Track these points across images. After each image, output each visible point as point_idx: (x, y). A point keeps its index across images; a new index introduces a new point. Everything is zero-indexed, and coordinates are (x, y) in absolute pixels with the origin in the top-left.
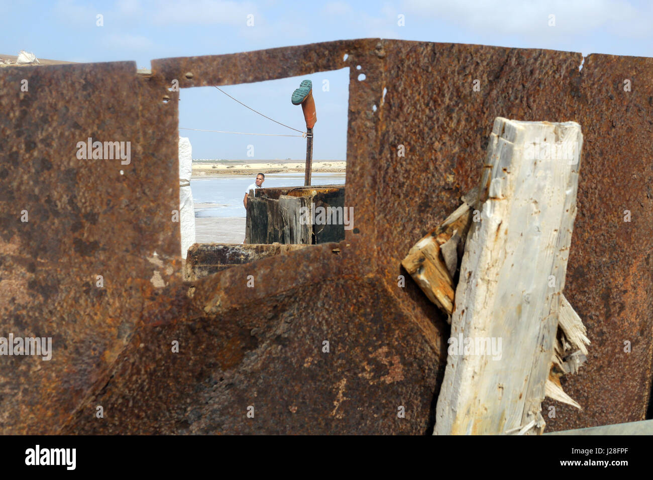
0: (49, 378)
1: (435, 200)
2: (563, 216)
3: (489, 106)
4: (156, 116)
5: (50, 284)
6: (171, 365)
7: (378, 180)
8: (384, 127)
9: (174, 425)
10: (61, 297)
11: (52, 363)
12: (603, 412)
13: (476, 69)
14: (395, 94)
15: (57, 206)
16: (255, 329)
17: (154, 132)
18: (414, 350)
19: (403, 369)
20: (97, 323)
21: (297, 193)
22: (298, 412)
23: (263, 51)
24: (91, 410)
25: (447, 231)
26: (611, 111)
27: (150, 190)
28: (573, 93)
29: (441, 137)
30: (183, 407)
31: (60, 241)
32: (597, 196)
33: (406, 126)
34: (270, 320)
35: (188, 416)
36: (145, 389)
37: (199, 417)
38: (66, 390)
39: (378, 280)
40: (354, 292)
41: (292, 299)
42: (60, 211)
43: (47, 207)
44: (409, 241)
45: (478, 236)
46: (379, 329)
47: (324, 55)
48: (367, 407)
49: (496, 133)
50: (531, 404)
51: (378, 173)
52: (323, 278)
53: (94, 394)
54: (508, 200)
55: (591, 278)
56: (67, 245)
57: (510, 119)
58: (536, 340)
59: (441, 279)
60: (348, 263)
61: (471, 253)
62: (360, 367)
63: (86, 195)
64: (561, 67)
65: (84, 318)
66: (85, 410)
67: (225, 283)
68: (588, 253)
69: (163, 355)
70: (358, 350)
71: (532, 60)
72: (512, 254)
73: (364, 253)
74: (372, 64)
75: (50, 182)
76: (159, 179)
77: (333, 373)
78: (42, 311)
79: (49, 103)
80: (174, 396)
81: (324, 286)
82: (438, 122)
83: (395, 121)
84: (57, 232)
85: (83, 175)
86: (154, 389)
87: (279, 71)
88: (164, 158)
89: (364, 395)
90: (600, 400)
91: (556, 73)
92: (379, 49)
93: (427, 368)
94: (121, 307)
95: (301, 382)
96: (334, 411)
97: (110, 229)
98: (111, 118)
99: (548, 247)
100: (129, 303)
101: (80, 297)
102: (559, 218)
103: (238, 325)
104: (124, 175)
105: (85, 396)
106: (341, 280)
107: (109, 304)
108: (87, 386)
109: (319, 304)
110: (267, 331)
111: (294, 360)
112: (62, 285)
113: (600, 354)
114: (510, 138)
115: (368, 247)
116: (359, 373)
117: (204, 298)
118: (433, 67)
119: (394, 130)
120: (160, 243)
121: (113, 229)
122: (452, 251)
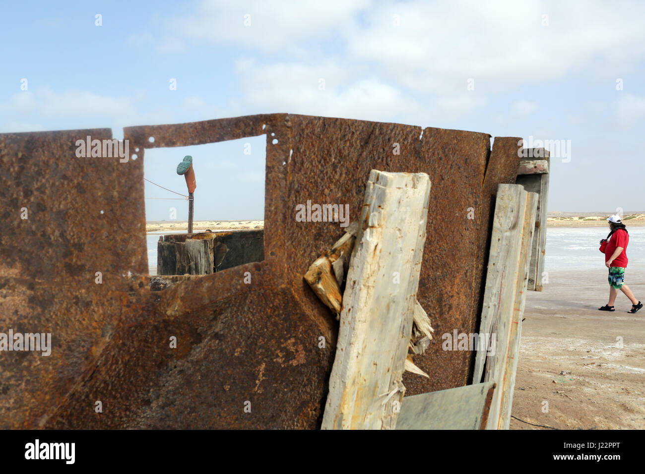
0: (47, 371)
1: (326, 231)
2: (417, 239)
3: (361, 164)
4: (127, 170)
5: (46, 298)
6: (140, 356)
7: (287, 217)
8: (291, 178)
9: (140, 403)
10: (56, 308)
11: (49, 358)
12: (439, 382)
13: (352, 137)
14: (298, 154)
15: (50, 239)
16: (201, 328)
17: (126, 181)
18: (312, 340)
19: (305, 355)
20: (85, 326)
21: (200, 237)
22: (230, 389)
23: (206, 121)
24: (81, 393)
25: (336, 252)
26: (441, 168)
27: (125, 225)
28: (416, 155)
29: (329, 185)
30: (147, 389)
31: (54, 265)
32: (433, 228)
33: (306, 178)
34: (212, 320)
35: (150, 396)
36: (121, 375)
37: (158, 397)
38: (61, 379)
39: (289, 289)
40: (271, 299)
41: (227, 305)
42: (53, 242)
43: (42, 240)
44: (308, 261)
45: (361, 255)
46: (288, 325)
47: (249, 125)
48: (280, 384)
49: (372, 181)
50: (395, 376)
51: (287, 211)
52: (249, 288)
53: (83, 381)
54: (382, 228)
55: (430, 287)
56: (60, 269)
57: (382, 171)
58: (399, 329)
59: (333, 287)
60: (267, 278)
61: (355, 268)
62: (275, 354)
63: (74, 229)
64: (408, 136)
65: (74, 323)
66: (76, 393)
67: (181, 293)
68: (428, 269)
69: (135, 349)
70: (273, 342)
71: (389, 131)
72: (383, 267)
73: (278, 270)
74: (282, 132)
75: (45, 220)
76: (130, 217)
77: (256, 359)
78: (40, 319)
79: (42, 160)
80: (142, 380)
81: (250, 295)
82: (327, 175)
83: (298, 174)
84: (51, 258)
85: (71, 215)
86: (127, 375)
87: (218, 136)
88: (133, 201)
89: (278, 375)
90: (437, 374)
91: (405, 141)
92: (287, 121)
93: (322, 353)
94: (104, 313)
95: (232, 367)
96: (256, 388)
97: (94, 255)
98: (92, 171)
99: (407, 262)
100: (110, 311)
101: (71, 307)
102: (415, 241)
103: (189, 325)
104: (104, 214)
105: (76, 383)
106: (262, 290)
107: (95, 312)
108: (78, 374)
109: (246, 309)
110: (209, 329)
111: (227, 351)
112: (56, 298)
113: (437, 341)
114: (383, 184)
115: (280, 265)
116: (274, 359)
117: (166, 305)
118: (323, 135)
119: (297, 180)
120: (133, 264)
121: (96, 254)
122: (340, 266)
